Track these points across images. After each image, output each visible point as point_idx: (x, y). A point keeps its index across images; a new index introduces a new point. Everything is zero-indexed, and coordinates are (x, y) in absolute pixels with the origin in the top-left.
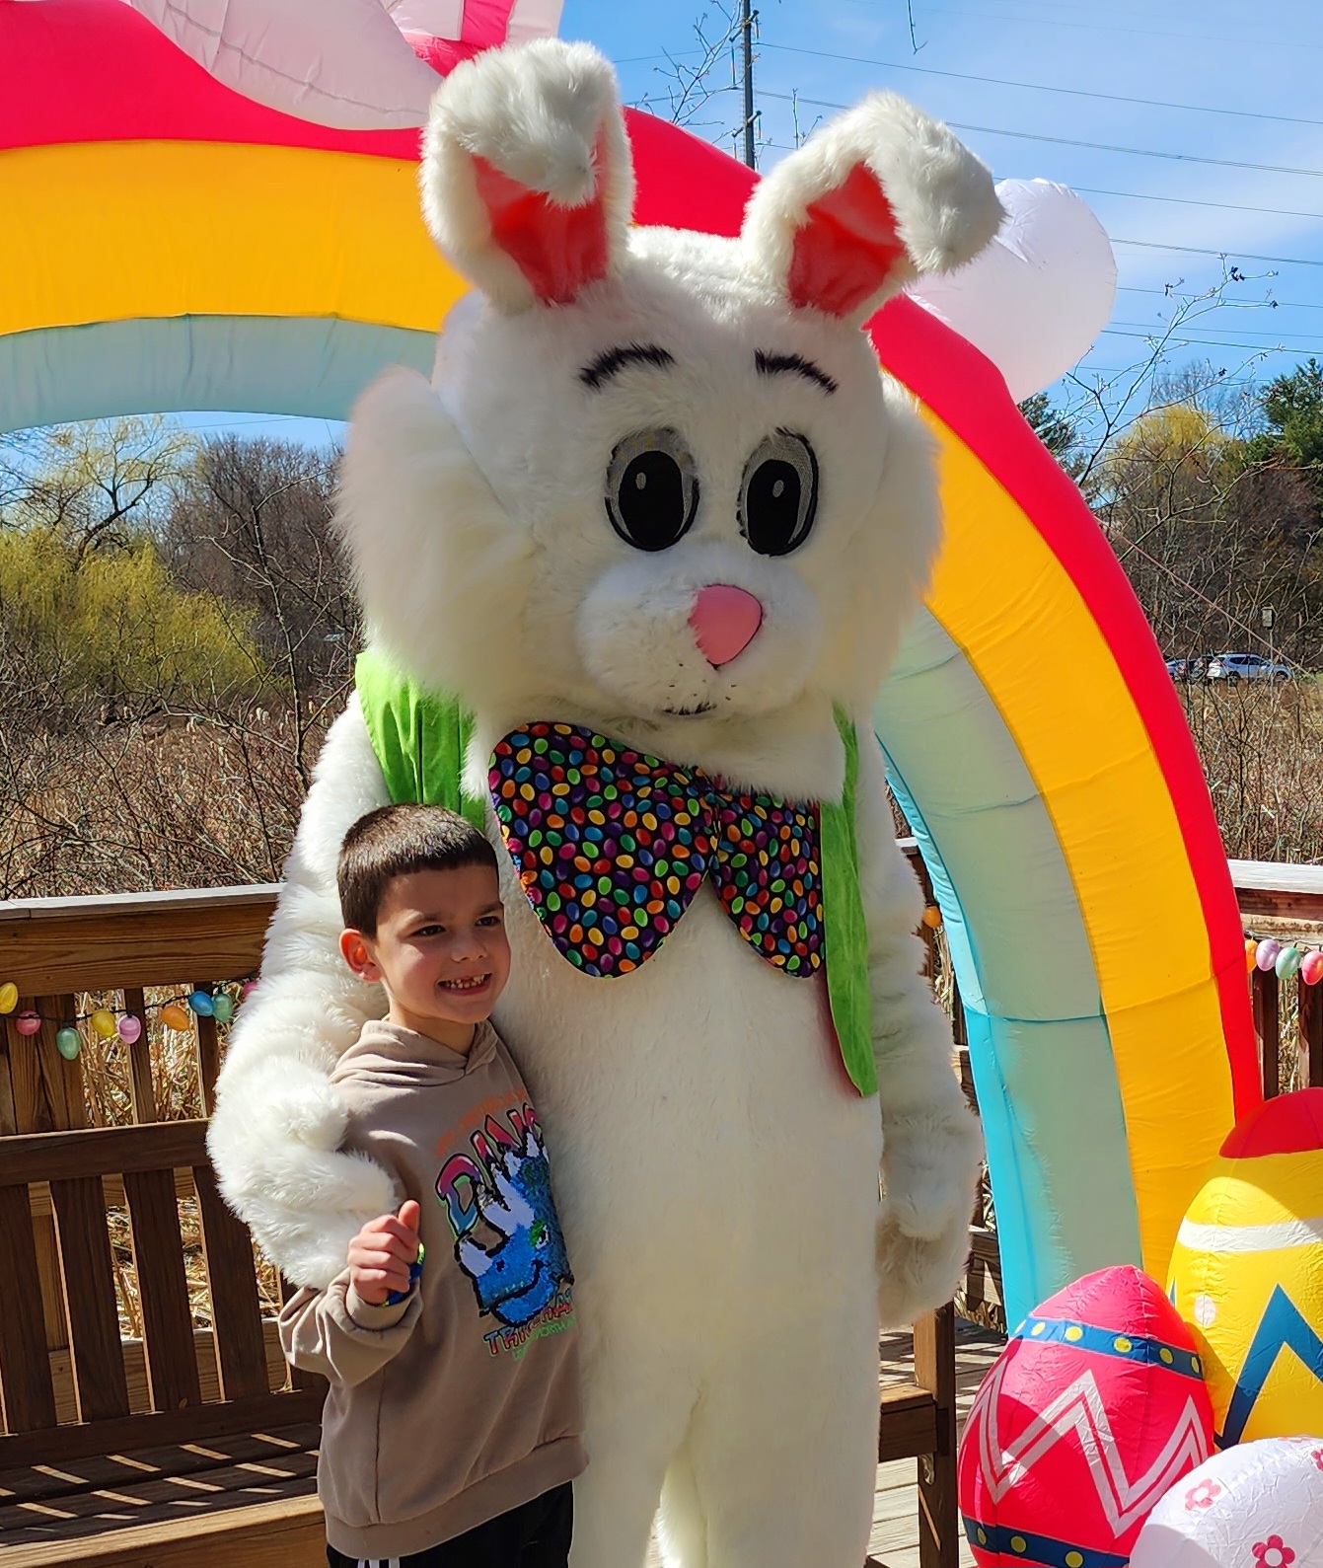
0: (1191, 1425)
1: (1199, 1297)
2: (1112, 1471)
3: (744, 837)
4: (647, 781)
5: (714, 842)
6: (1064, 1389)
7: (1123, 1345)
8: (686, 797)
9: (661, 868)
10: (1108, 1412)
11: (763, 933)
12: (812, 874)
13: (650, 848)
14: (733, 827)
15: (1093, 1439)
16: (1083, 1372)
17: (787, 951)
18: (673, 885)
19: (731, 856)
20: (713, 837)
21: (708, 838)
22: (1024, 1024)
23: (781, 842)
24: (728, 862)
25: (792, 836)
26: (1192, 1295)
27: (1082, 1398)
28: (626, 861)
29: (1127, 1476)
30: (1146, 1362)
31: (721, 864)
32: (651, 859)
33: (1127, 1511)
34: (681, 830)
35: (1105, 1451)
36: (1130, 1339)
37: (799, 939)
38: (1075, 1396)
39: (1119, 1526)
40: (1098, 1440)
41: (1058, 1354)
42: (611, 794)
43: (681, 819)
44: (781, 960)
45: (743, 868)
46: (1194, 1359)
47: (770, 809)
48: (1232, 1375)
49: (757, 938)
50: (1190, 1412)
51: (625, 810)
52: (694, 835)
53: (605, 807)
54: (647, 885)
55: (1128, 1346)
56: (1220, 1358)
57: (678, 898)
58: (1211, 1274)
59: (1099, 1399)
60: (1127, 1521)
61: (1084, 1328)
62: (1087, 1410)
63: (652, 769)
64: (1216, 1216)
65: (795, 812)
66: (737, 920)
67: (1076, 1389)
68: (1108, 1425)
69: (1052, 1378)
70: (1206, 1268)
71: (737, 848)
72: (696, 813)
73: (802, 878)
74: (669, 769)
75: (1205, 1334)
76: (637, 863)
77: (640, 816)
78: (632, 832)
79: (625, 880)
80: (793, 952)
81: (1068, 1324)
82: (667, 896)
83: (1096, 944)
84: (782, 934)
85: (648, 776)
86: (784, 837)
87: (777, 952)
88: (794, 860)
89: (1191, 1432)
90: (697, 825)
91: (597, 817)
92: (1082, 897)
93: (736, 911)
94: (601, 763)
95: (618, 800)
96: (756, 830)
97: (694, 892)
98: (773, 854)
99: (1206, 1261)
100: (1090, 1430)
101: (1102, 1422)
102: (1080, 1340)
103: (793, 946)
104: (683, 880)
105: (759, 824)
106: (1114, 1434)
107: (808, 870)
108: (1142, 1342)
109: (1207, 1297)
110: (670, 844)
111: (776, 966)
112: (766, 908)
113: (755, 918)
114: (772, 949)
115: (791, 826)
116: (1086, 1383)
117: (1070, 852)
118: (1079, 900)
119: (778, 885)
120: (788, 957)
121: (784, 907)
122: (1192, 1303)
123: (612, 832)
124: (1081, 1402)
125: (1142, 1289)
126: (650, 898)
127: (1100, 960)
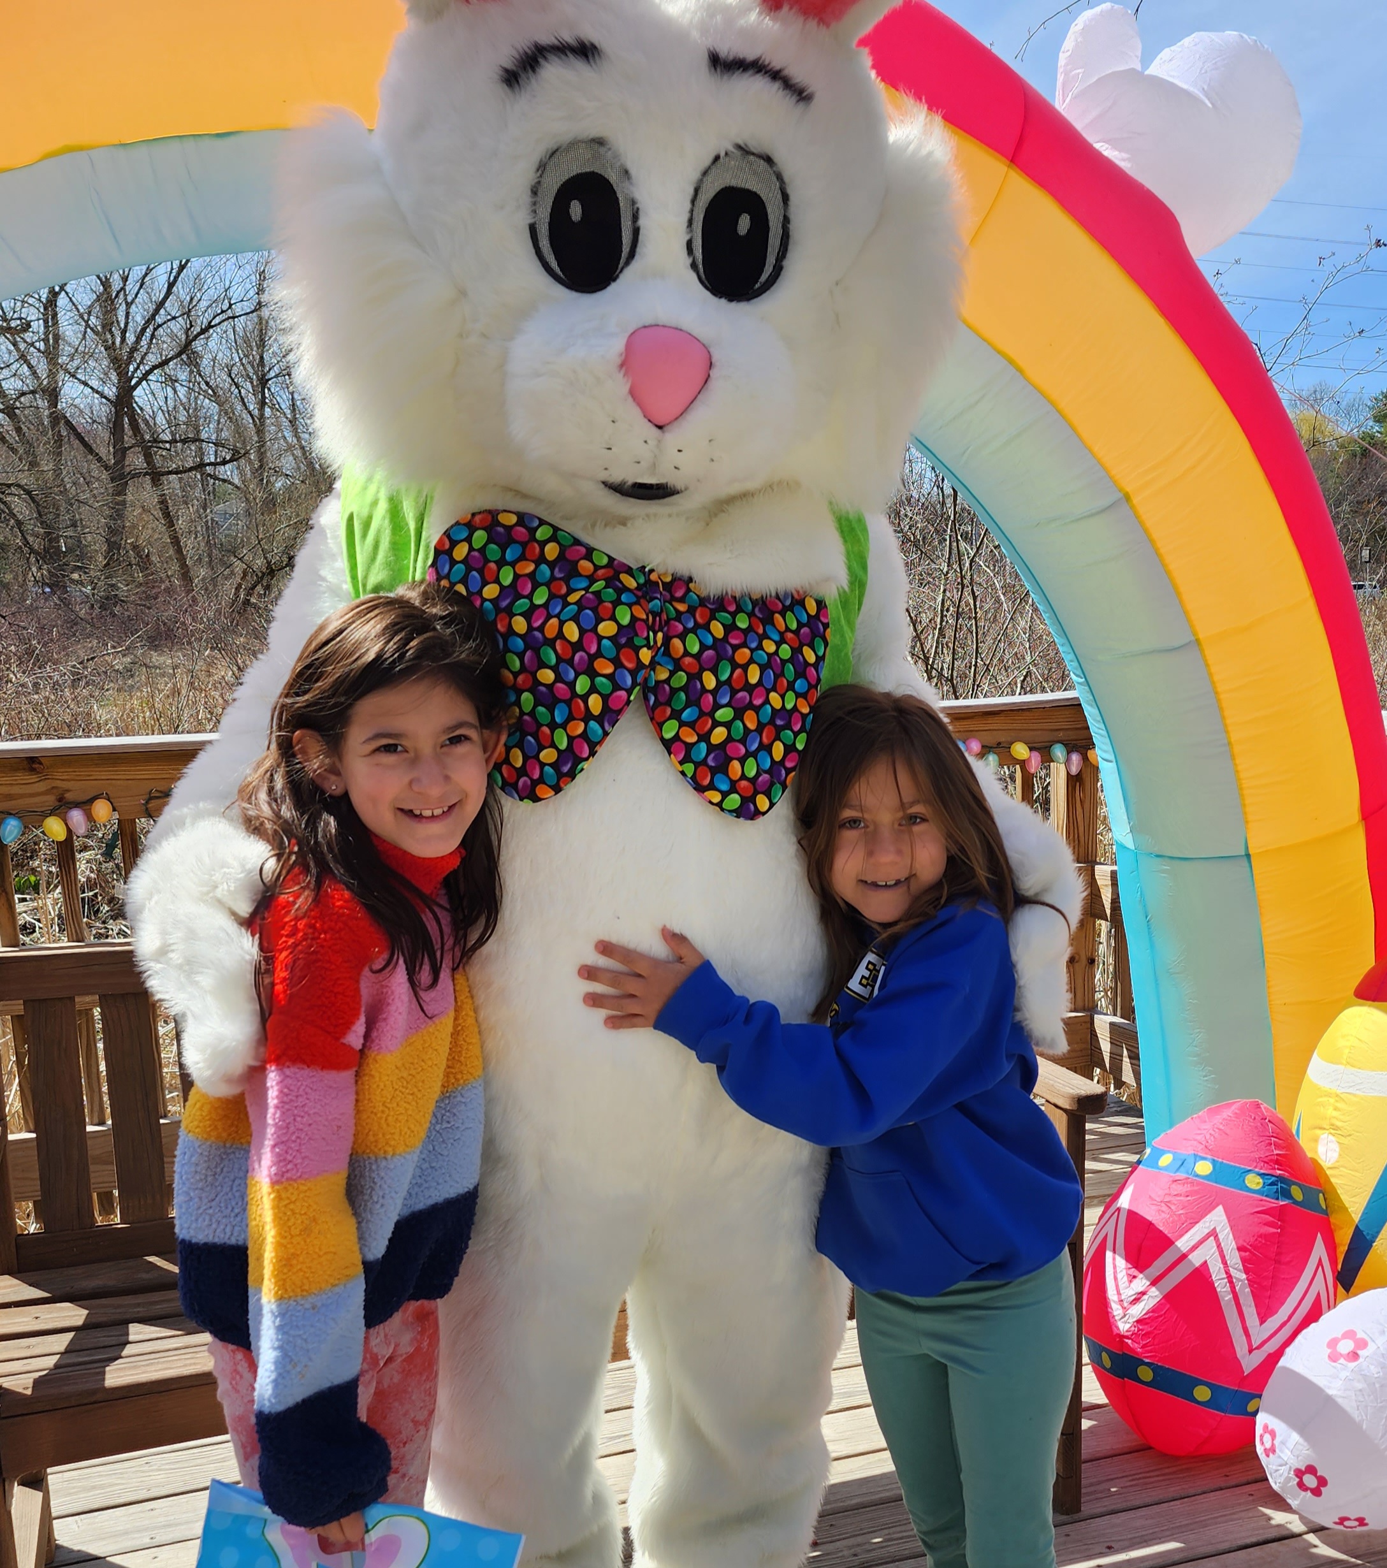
0: (1320, 1263)
1: (1324, 1136)
2: (1244, 1308)
6: (1197, 1223)
7: (1254, 1182)
10: (1240, 1249)
15: (1225, 1276)
16: (1214, 1208)
26: (1318, 1132)
27: (1213, 1234)
29: (1258, 1314)
30: (1277, 1199)
33: (1258, 1348)
35: (1237, 1288)
36: (1262, 1175)
38: (1206, 1231)
39: (1249, 1362)
40: (1230, 1277)
41: (1187, 1188)
46: (1321, 1195)
48: (1353, 1215)
50: (1319, 1250)
55: (1258, 1183)
56: (1342, 1197)
58: (1335, 1114)
59: (1231, 1236)
60: (1257, 1358)
61: (1214, 1162)
62: (1219, 1246)
63: (597, 568)
64: (1345, 1057)
67: (1207, 1224)
68: (1239, 1261)
69: (1181, 1212)
70: (1331, 1108)
74: (616, 569)
75: (1328, 1172)
81: (1197, 1158)
83: (1244, 786)
85: (589, 576)
89: (1320, 1268)
92: (1232, 740)
94: (540, 560)
99: (1332, 1100)
100: (1222, 1266)
101: (1234, 1258)
102: (1211, 1173)
106: (1246, 1271)
108: (1273, 1179)
109: (1331, 1137)
116: (1217, 1218)
117: (1222, 696)
118: (1229, 744)
122: (1316, 1140)
124: (1212, 1238)
125: (1270, 1125)
127: (1247, 802)
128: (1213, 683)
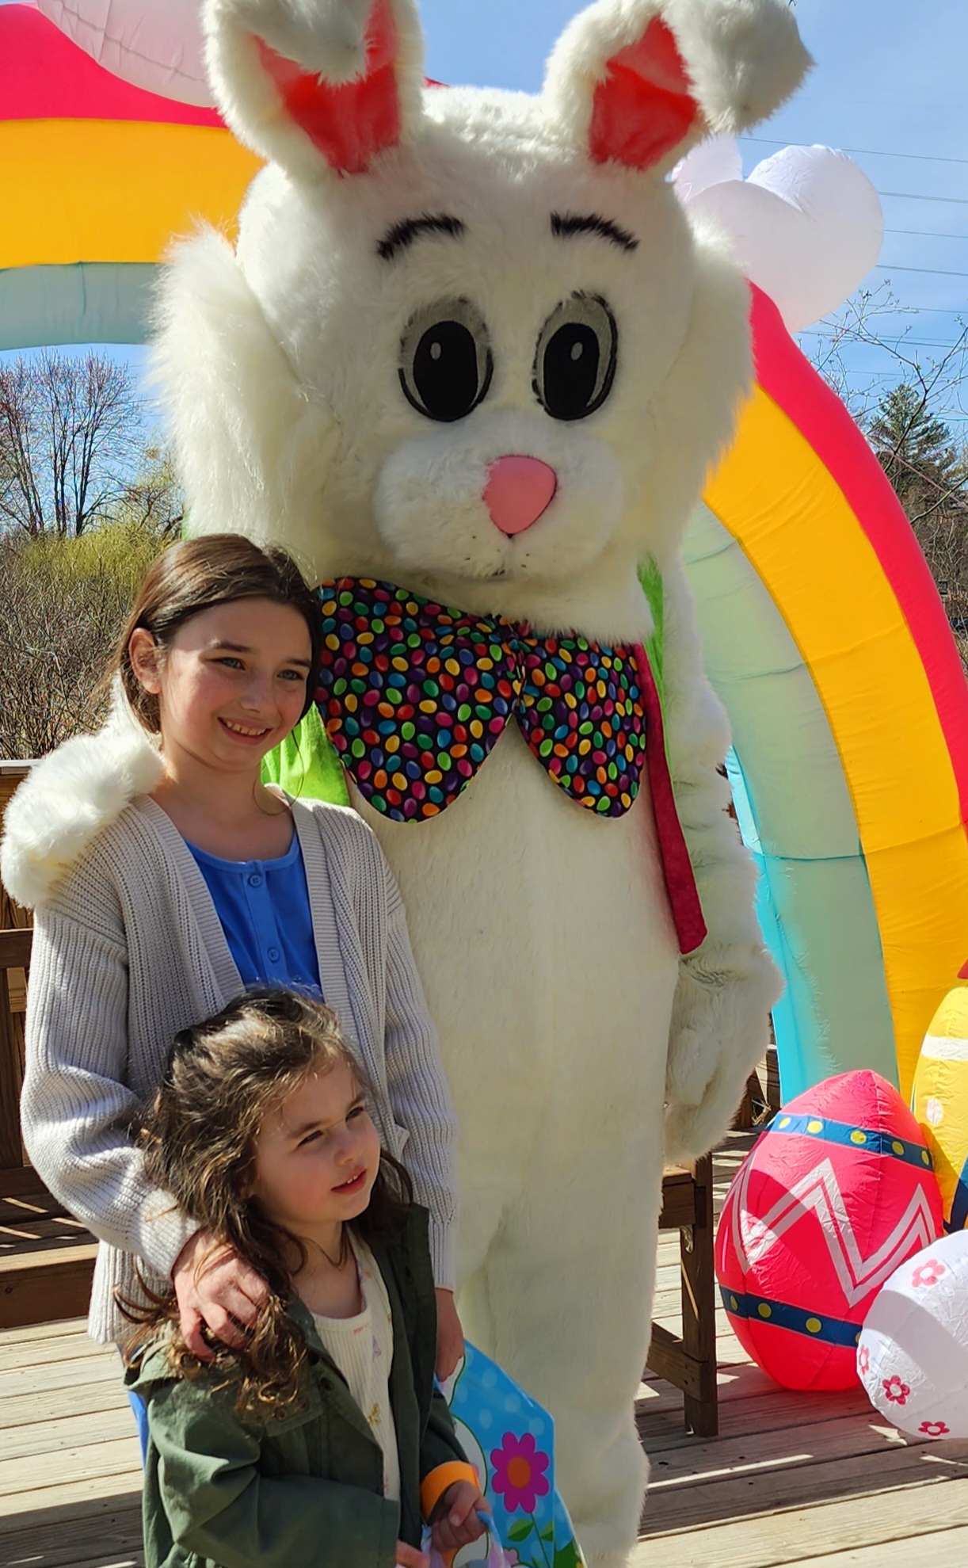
0: (920, 1209)
1: (931, 1100)
2: (847, 1247)
3: (548, 681)
4: (449, 630)
5: (517, 686)
6: (806, 1174)
7: (858, 1137)
8: (488, 643)
9: (463, 713)
10: (844, 1195)
11: (572, 776)
12: (620, 716)
13: (453, 693)
14: (537, 672)
15: (830, 1219)
16: (822, 1160)
17: (596, 792)
18: (476, 728)
19: (537, 700)
20: (516, 682)
21: (511, 682)
22: (793, 862)
23: (587, 685)
24: (534, 706)
25: (598, 678)
26: (926, 1097)
27: (821, 1183)
28: (429, 706)
29: (861, 1252)
30: (879, 1152)
31: (527, 708)
32: (454, 704)
33: (861, 1283)
34: (484, 674)
35: (841, 1230)
36: (865, 1132)
37: (609, 780)
38: (815, 1181)
39: (853, 1297)
40: (834, 1219)
41: (802, 1144)
42: (415, 642)
43: (484, 663)
44: (591, 802)
45: (549, 712)
46: (924, 1153)
47: (574, 652)
48: (955, 1169)
49: (567, 780)
50: (919, 1198)
51: (428, 657)
52: (497, 679)
53: (408, 654)
54: (450, 729)
55: (862, 1139)
56: (946, 1153)
57: (481, 742)
58: (941, 1079)
59: (836, 1184)
60: (862, 1292)
61: (824, 1122)
62: (825, 1193)
63: (455, 620)
64: (947, 1029)
65: (601, 654)
66: (545, 763)
67: (816, 1175)
68: (844, 1207)
69: (796, 1165)
70: (937, 1075)
71: (542, 692)
72: (498, 658)
73: (609, 719)
74: (471, 620)
75: (934, 1132)
76: (441, 708)
77: (443, 662)
78: (434, 677)
79: (428, 725)
80: (603, 793)
81: (810, 1119)
82: (470, 740)
84: (592, 775)
85: (451, 626)
86: (590, 678)
87: (587, 793)
88: (601, 702)
89: (920, 1215)
90: (500, 670)
91: (400, 663)
92: (843, 751)
93: (545, 753)
94: (405, 614)
95: (421, 646)
96: (560, 673)
97: (497, 736)
98: (581, 696)
99: (937, 1068)
100: (827, 1210)
101: (839, 1204)
102: (820, 1133)
103: (602, 787)
104: (485, 723)
105: (564, 667)
106: (849, 1214)
107: (615, 712)
108: (876, 1135)
109: (937, 1101)
110: (473, 689)
111: (586, 807)
112: (574, 750)
113: (564, 760)
114: (582, 790)
115: (597, 668)
116: (825, 1170)
117: (832, 713)
118: (840, 754)
119: (586, 728)
120: (598, 798)
121: (593, 748)
122: (925, 1105)
123: (416, 678)
124: (820, 1186)
125: (878, 1090)
126: (453, 742)
127: (859, 806)
128: (822, 701)
